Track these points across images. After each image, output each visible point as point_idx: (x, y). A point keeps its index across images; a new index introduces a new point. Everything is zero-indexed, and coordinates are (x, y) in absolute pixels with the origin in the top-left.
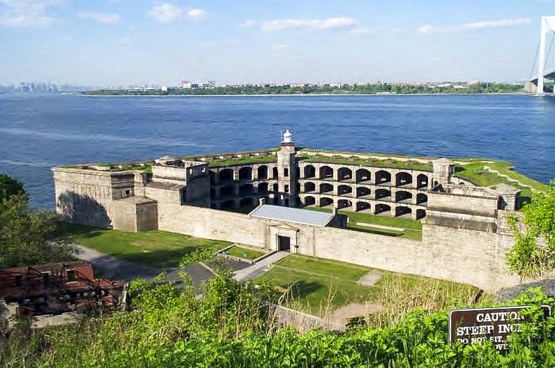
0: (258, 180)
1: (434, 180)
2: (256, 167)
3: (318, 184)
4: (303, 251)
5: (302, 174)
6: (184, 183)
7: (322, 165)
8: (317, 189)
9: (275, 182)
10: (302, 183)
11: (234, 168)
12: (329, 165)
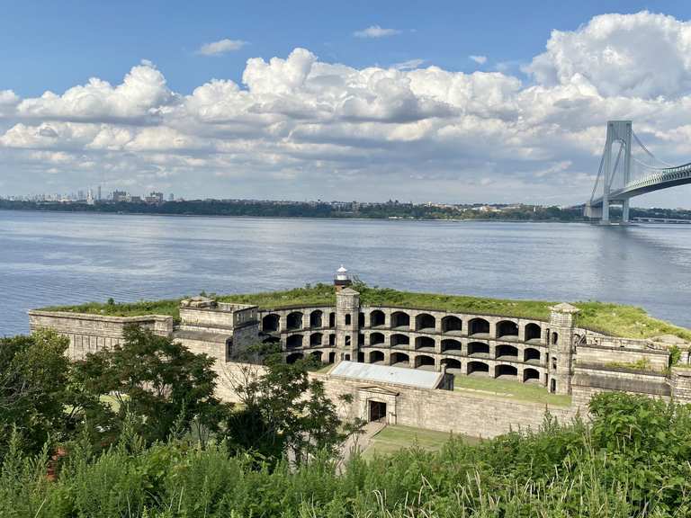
0: (310, 329)
1: (552, 331)
2: (308, 312)
3: (388, 335)
4: (404, 420)
5: (367, 323)
6: (230, 333)
7: (394, 310)
8: (387, 341)
9: (331, 332)
10: (367, 333)
11: (280, 313)
12: (404, 311)
